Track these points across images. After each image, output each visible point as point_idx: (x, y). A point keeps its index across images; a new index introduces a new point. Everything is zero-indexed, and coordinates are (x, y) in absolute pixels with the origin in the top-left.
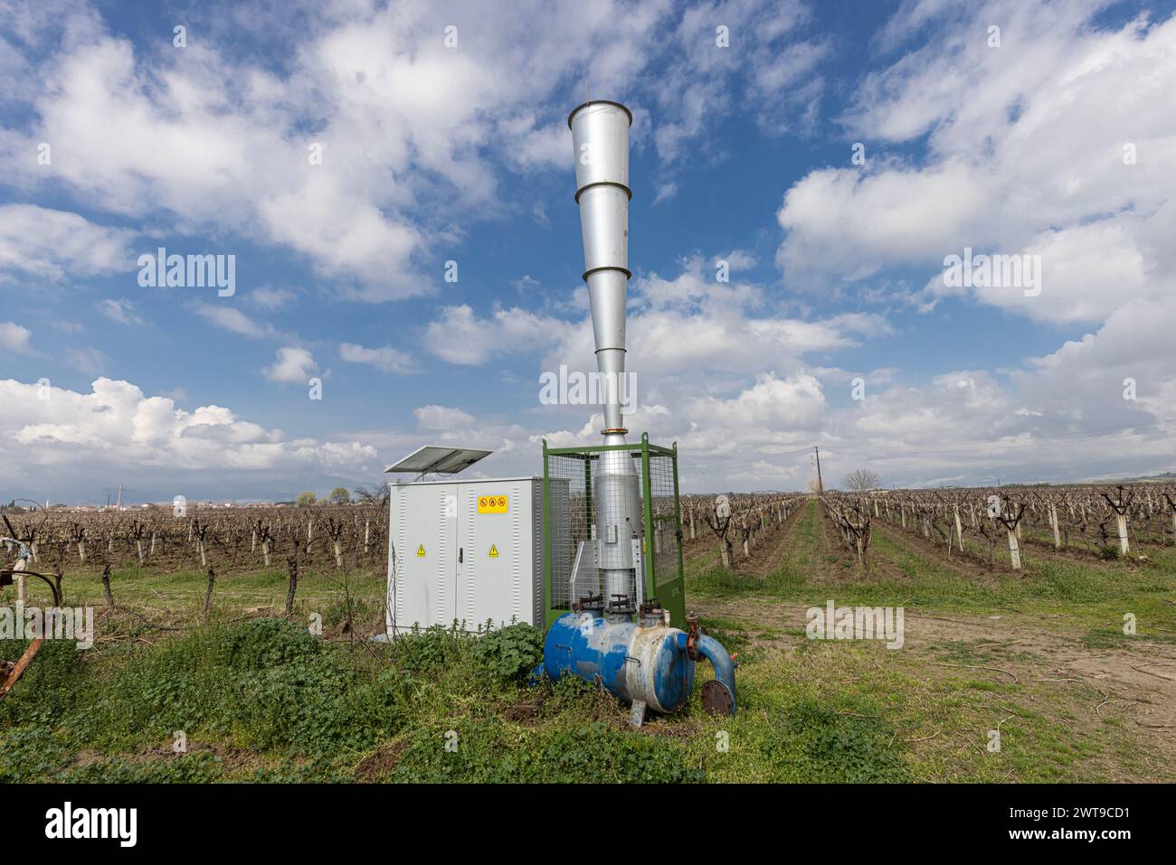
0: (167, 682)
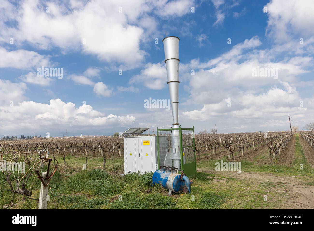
0: (77, 181)
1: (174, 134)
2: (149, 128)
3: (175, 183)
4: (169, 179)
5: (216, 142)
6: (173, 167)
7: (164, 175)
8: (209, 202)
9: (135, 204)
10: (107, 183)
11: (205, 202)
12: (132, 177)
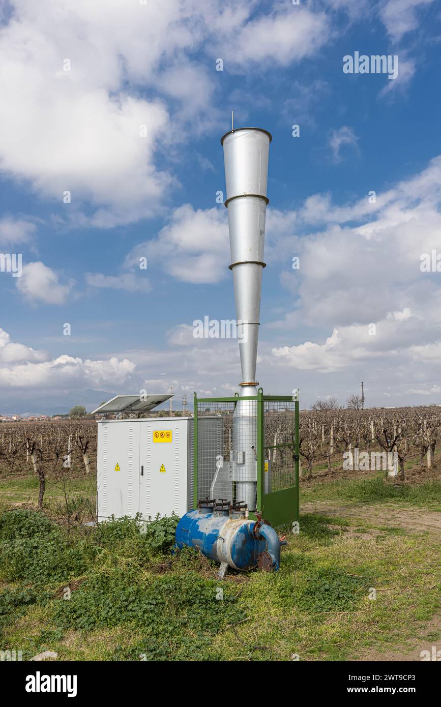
1: (241, 412)
2: (171, 396)
3: (239, 545)
4: (221, 534)
5: (359, 432)
6: (234, 501)
7: (207, 524)
8: (327, 593)
9: (126, 603)
10: (49, 548)
11: (317, 593)
12: (118, 529)
